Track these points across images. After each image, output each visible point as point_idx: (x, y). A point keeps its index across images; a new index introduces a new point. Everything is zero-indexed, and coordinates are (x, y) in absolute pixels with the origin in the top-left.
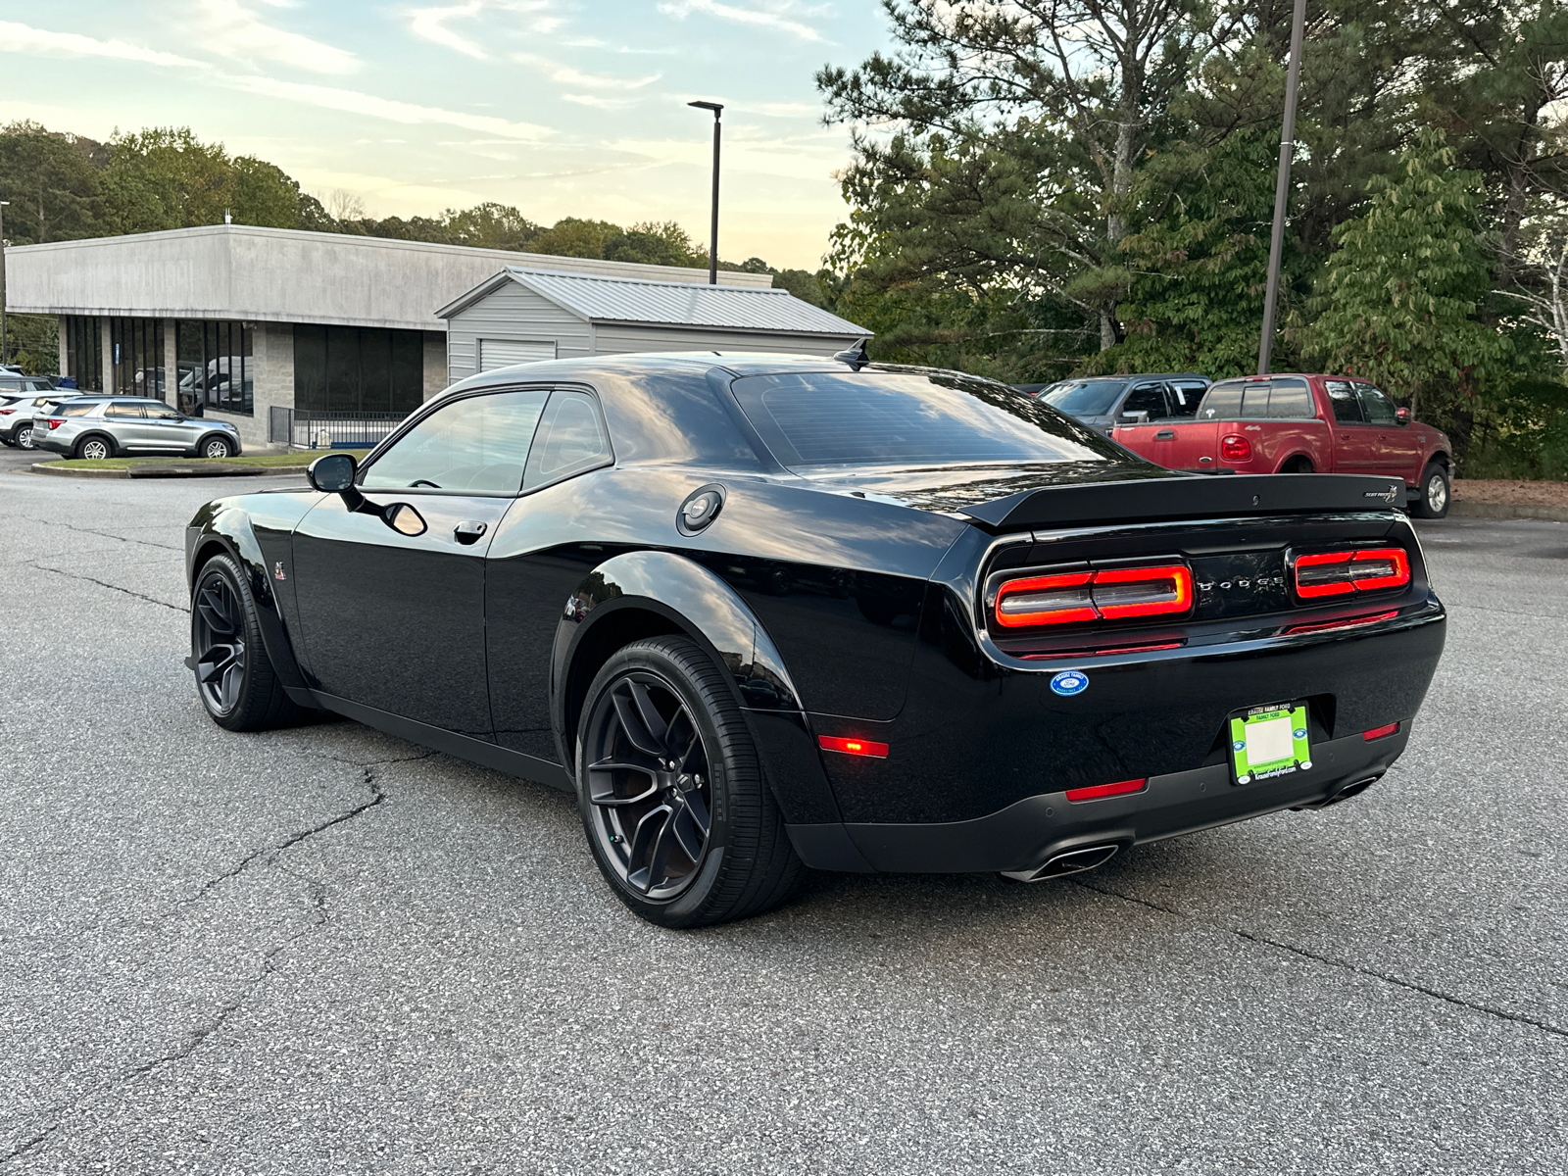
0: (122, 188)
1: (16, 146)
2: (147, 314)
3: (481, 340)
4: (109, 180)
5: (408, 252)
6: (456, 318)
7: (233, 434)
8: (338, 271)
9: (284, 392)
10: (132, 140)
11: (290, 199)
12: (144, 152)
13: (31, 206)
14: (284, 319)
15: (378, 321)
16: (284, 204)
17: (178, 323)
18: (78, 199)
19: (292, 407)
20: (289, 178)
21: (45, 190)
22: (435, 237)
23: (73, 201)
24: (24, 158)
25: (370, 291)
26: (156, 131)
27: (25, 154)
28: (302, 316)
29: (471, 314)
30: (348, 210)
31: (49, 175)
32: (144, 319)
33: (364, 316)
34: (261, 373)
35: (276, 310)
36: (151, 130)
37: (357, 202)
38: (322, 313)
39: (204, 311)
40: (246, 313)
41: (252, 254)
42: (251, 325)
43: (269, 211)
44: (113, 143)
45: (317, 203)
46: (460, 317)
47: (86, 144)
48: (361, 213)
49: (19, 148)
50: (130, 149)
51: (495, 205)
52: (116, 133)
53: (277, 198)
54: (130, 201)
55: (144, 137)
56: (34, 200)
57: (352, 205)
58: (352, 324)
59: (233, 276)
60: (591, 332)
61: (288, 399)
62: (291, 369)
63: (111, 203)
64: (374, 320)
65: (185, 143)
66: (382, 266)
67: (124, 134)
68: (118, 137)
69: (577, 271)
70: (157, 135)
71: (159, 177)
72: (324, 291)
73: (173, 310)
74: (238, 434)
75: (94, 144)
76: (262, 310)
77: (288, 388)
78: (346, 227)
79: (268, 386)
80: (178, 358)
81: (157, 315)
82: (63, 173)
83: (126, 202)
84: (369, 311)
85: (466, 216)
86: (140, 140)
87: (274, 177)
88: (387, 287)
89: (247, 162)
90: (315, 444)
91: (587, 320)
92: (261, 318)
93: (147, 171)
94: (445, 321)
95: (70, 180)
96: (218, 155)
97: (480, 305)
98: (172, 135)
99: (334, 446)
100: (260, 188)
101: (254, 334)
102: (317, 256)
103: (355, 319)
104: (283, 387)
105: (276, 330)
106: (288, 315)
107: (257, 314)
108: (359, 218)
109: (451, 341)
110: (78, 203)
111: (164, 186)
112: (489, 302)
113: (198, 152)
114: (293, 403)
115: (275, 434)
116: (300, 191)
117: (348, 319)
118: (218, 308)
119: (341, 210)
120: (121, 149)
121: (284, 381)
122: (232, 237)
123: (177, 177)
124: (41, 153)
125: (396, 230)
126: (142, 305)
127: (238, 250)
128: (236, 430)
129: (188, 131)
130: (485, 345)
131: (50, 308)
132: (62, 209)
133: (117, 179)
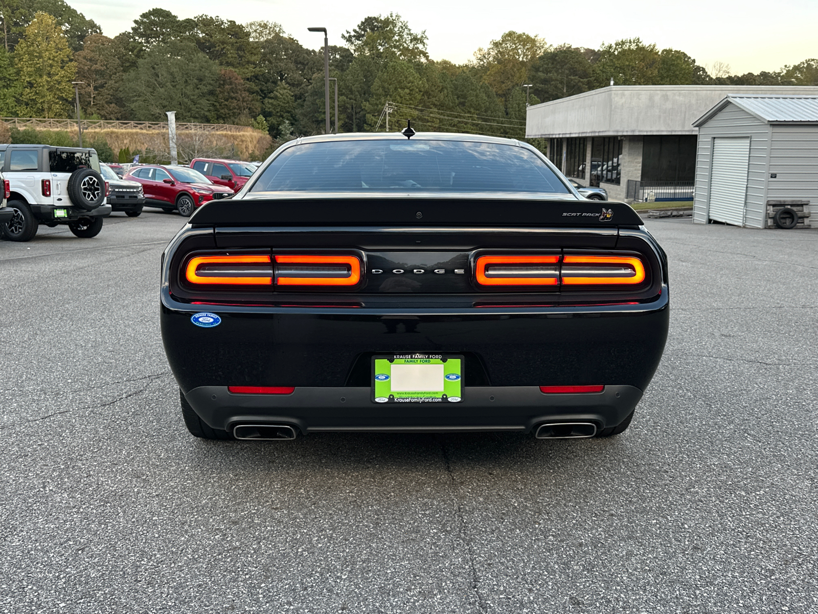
0: (603, 72)
1: (556, 56)
2: (576, 135)
3: (714, 138)
4: (597, 68)
5: (708, 92)
6: (703, 126)
7: (604, 194)
8: (669, 105)
9: (636, 172)
10: (610, 47)
11: (688, 69)
12: (616, 53)
13: (560, 86)
14: (637, 133)
15: (688, 131)
16: (685, 72)
17: (593, 139)
18: (582, 80)
19: (639, 179)
20: (690, 58)
21: (567, 77)
22: (772, 82)
23: (579, 81)
24: (559, 63)
25: (685, 115)
26: (622, 41)
27: (559, 60)
28: (647, 131)
29: (711, 123)
30: (722, 72)
31: (570, 69)
32: (576, 138)
33: (680, 129)
34: (625, 163)
35: (633, 129)
36: (620, 41)
37: (727, 67)
38: (658, 129)
39: (599, 132)
40: (617, 131)
41: (623, 100)
42: (622, 138)
43: (676, 76)
44: (601, 50)
45: (704, 70)
46: (705, 126)
47: (590, 52)
48: (728, 73)
49: (557, 58)
50: (609, 52)
51: (813, 60)
52: (603, 44)
53: (682, 69)
54: (606, 79)
55: (616, 45)
56: (562, 83)
57: (724, 69)
58: (673, 133)
59: (612, 113)
60: (770, 130)
61: (637, 176)
62: (640, 159)
63: (597, 80)
64: (686, 131)
65: (637, 45)
66: (693, 101)
67: (607, 44)
68: (604, 47)
69: (758, 94)
70: (623, 43)
71: (621, 64)
72: (660, 117)
73: (586, 133)
74: (607, 194)
75: (594, 51)
76: (626, 129)
77: (638, 170)
78: (720, 81)
79: (627, 169)
80: (592, 157)
81: (580, 135)
82: (576, 68)
83: (604, 79)
84: (683, 126)
85: (796, 68)
86: (614, 46)
87: (681, 59)
88: (695, 112)
89: (668, 52)
90: (646, 199)
91: (766, 122)
92: (625, 134)
93: (616, 62)
94: (697, 128)
95: (579, 70)
96: (652, 50)
97: (715, 118)
98: (630, 42)
99: (657, 200)
100: (673, 65)
101: (624, 142)
102: (657, 99)
103: (675, 131)
104: (635, 170)
105: (634, 139)
106: (639, 131)
107: (623, 131)
108: (727, 76)
109: (700, 139)
110: (582, 82)
111: (623, 69)
112: (720, 116)
113: (643, 49)
114: (640, 178)
115: (629, 194)
116: (696, 64)
117: (672, 131)
118: (604, 130)
119: (717, 72)
120: (605, 52)
121: (636, 166)
122: (613, 92)
123: (631, 64)
124: (566, 59)
125: (747, 80)
126: (574, 131)
127: (616, 99)
128: (606, 192)
129: (638, 39)
130: (717, 141)
131: (541, 135)
132: (574, 86)
133: (601, 68)
